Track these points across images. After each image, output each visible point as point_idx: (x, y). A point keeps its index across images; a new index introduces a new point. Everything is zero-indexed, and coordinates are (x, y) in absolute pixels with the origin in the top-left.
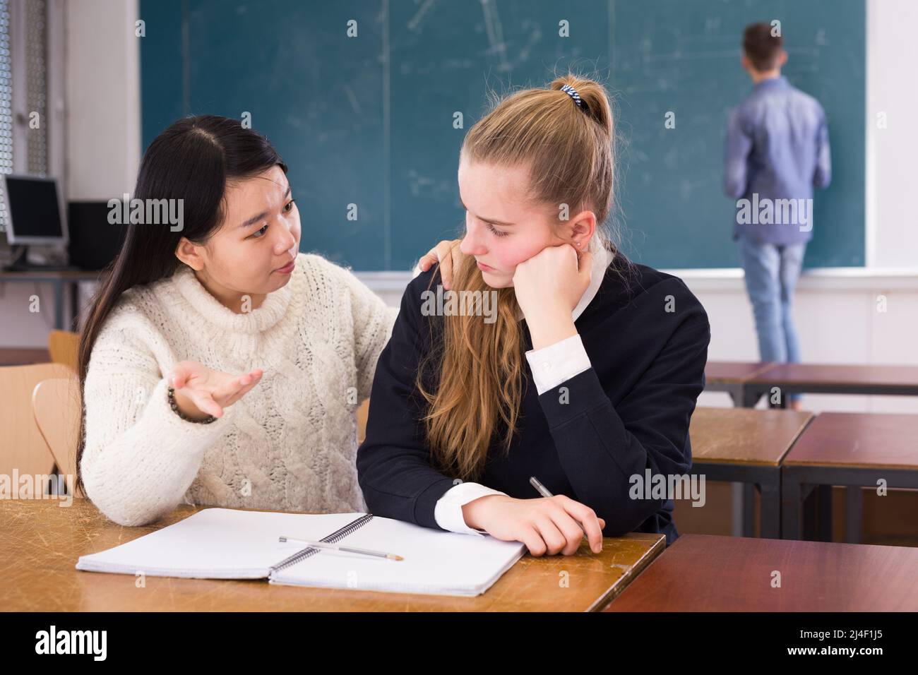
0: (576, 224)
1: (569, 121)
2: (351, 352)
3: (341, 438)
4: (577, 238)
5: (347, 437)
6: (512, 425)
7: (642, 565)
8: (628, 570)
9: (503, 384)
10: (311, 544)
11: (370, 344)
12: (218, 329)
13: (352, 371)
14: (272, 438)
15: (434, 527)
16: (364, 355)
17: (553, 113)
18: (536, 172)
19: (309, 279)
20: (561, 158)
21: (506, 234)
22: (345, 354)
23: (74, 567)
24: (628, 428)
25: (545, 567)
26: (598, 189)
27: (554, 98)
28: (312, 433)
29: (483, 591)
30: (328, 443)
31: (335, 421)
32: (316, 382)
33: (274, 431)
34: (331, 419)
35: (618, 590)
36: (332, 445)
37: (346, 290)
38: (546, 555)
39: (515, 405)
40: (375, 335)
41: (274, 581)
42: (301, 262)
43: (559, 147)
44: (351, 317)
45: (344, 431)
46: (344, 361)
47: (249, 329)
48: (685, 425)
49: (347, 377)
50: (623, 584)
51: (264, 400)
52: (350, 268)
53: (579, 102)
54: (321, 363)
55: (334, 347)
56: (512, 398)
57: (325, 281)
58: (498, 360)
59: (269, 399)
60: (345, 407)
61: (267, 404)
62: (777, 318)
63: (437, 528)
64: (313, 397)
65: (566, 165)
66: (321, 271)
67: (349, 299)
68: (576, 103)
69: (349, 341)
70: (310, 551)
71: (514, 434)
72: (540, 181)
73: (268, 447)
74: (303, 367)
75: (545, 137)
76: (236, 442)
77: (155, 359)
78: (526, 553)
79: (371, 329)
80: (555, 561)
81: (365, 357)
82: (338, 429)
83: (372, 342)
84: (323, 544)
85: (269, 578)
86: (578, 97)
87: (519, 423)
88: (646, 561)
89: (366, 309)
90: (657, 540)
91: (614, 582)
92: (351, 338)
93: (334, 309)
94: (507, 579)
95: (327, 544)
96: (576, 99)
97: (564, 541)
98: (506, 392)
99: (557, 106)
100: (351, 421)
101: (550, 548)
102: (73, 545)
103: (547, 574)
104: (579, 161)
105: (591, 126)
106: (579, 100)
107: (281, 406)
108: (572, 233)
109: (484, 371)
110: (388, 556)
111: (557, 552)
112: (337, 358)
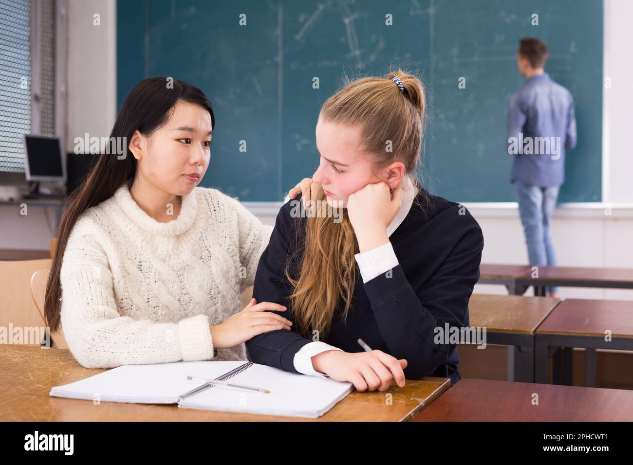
0: (391, 170)
1: (392, 101)
2: (237, 253)
3: (231, 310)
4: (392, 180)
5: (235, 310)
6: (348, 302)
7: (433, 398)
8: (422, 402)
9: (343, 274)
10: (208, 381)
11: (250, 248)
12: (147, 234)
13: (237, 265)
14: (184, 309)
15: (293, 371)
16: (246, 256)
17: (383, 94)
18: (366, 132)
19: (209, 203)
20: (383, 124)
21: (342, 172)
22: (233, 254)
23: (48, 394)
24: (424, 306)
25: (366, 399)
26: (408, 149)
27: (386, 85)
28: (212, 306)
29: (321, 414)
30: (222, 313)
31: (226, 299)
32: (214, 271)
33: (186, 304)
34: (224, 297)
35: (414, 415)
36: (225, 314)
37: (235, 211)
38: (367, 391)
39: (351, 289)
40: (254, 242)
41: (181, 406)
42: (204, 193)
43: (383, 117)
44: (237, 229)
45: (233, 305)
46: (232, 259)
47: (168, 233)
48: (464, 305)
49: (234, 269)
50: (418, 411)
51: (179, 283)
52: (237, 198)
53: (402, 89)
54: (217, 259)
55: (226, 249)
56: (348, 284)
57: (220, 205)
58: (340, 259)
59: (182, 282)
60: (233, 289)
61: (181, 285)
62: (540, 236)
63: (295, 372)
64: (212, 282)
65: (386, 129)
66: (217, 199)
67: (236, 217)
68: (401, 90)
69: (235, 245)
70: (208, 386)
71: (350, 309)
72: (368, 138)
73: (181, 315)
74: (205, 261)
75: (375, 109)
76: (160, 311)
77: (106, 255)
78: (354, 390)
79: (251, 238)
80: (373, 395)
81: (247, 257)
82: (229, 304)
83: (251, 247)
84: (217, 381)
85: (178, 403)
86: (402, 86)
87: (353, 301)
88: (435, 396)
89: (247, 225)
90: (444, 382)
91: (411, 410)
92: (237, 243)
93: (226, 224)
94: (339, 406)
95: (220, 382)
96: (401, 87)
97: (379, 382)
98: (345, 281)
99: (386, 90)
100: (237, 298)
101: (370, 386)
102: (50, 380)
103: (366, 403)
104: (396, 128)
105: (407, 106)
106: (403, 88)
107: (190, 287)
108: (388, 176)
109: (330, 266)
110: (260, 390)
111: (375, 389)
112: (227, 256)
